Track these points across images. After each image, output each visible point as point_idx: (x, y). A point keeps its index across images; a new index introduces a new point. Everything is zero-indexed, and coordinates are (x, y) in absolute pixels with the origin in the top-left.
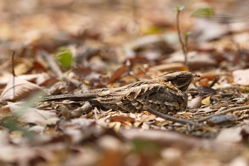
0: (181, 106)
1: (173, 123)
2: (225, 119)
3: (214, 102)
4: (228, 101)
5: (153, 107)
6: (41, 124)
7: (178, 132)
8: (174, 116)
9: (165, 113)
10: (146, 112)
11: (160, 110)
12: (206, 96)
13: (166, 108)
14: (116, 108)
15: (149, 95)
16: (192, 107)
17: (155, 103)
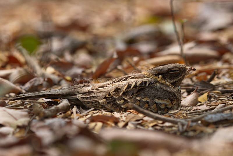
0: (174, 104)
1: (163, 123)
2: (222, 118)
3: (212, 99)
4: (228, 98)
5: (141, 104)
6: (10, 125)
7: (168, 133)
8: (165, 115)
9: (155, 112)
10: (133, 111)
11: (149, 109)
12: (203, 92)
13: (156, 106)
14: (98, 106)
15: (136, 91)
16: (187, 105)
17: (143, 100)
